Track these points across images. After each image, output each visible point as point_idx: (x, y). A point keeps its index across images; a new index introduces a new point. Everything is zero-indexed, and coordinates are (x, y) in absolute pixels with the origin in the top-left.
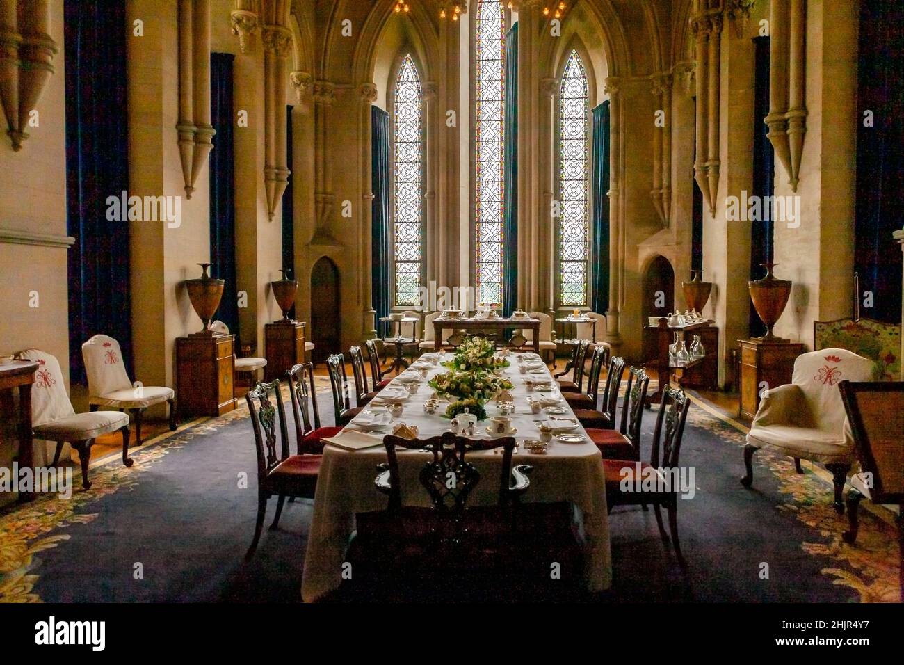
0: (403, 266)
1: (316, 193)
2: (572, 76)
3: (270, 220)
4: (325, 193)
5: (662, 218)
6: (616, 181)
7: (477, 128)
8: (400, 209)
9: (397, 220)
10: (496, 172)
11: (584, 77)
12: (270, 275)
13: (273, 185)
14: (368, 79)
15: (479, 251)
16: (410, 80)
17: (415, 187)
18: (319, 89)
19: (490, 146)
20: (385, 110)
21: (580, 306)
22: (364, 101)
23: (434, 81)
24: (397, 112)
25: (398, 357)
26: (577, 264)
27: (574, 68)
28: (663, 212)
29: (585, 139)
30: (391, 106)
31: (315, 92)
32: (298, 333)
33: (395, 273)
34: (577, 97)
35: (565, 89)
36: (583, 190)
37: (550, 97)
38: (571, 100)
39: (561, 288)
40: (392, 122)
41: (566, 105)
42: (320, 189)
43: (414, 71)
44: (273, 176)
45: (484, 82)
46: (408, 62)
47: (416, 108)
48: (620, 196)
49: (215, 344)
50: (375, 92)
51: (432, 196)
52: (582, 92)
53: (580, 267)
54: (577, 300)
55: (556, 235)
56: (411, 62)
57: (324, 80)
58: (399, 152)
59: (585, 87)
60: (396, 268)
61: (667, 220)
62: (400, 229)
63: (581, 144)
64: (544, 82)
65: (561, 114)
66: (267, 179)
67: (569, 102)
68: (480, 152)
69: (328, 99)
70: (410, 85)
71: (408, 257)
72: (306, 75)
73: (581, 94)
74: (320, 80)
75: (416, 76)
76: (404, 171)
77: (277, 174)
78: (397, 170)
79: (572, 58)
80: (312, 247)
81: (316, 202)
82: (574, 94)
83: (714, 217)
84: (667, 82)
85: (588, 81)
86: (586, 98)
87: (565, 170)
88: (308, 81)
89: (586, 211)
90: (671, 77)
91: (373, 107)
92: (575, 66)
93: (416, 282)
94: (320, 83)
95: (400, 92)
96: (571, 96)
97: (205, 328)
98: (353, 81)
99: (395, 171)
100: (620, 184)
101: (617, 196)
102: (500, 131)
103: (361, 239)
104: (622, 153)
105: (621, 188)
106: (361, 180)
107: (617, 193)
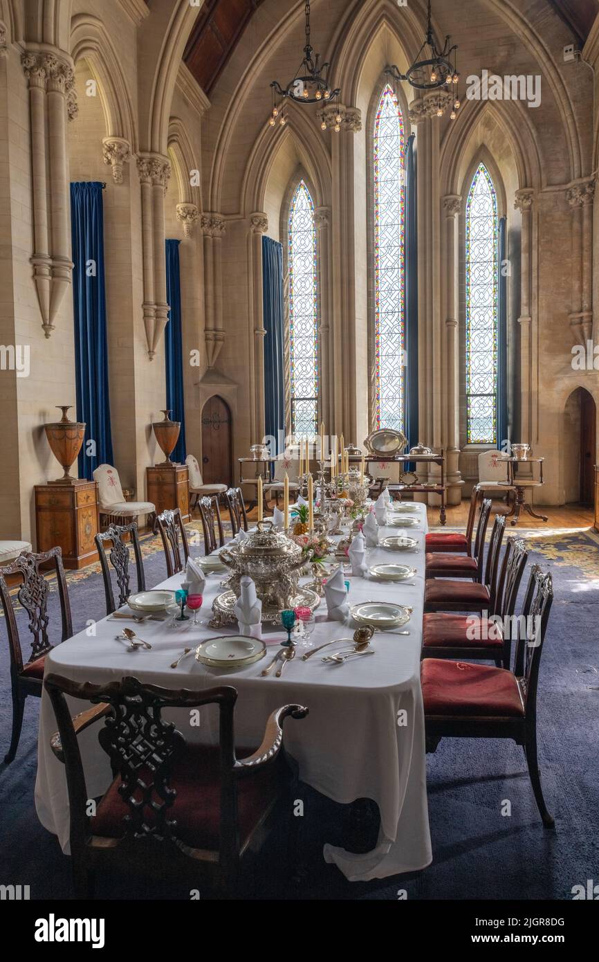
0: (299, 404)
1: (206, 329)
2: (479, 192)
3: (151, 359)
4: (215, 330)
6: (529, 304)
7: (376, 255)
8: (296, 345)
9: (292, 355)
10: (396, 302)
11: (493, 193)
12: (151, 416)
13: (152, 322)
14: (257, 207)
15: (378, 387)
16: (304, 208)
17: (310, 321)
18: (207, 221)
19: (390, 274)
20: (277, 240)
21: (489, 443)
22: (254, 232)
23: (326, 206)
24: (291, 242)
26: (485, 397)
27: (482, 183)
28: (583, 338)
29: (494, 261)
30: (284, 236)
31: (203, 224)
32: (180, 476)
33: (292, 411)
34: (485, 215)
35: (471, 207)
36: (492, 318)
37: (453, 216)
38: (478, 220)
39: (468, 425)
40: (285, 253)
41: (472, 225)
42: (211, 325)
43: (309, 198)
44: (152, 313)
45: (382, 206)
46: (302, 189)
47: (310, 237)
48: (534, 323)
49: (73, 492)
50: (265, 221)
51: (327, 329)
52: (490, 209)
53: (489, 401)
54: (485, 437)
55: (462, 367)
56: (305, 189)
57: (212, 212)
58: (294, 285)
59: (494, 203)
60: (292, 406)
62: (296, 365)
63: (489, 267)
64: (447, 200)
65: (467, 235)
66: (146, 316)
67: (476, 221)
68: (379, 281)
69: (217, 231)
70: (304, 213)
71: (304, 394)
72: (192, 206)
73: (489, 212)
74: (208, 212)
75: (310, 203)
76: (299, 304)
77: (156, 311)
78: (292, 303)
79: (479, 172)
80: (202, 386)
81: (207, 339)
82: (482, 212)
84: (588, 190)
85: (498, 197)
86: (495, 216)
87: (471, 297)
88: (195, 213)
89: (495, 340)
90: (591, 184)
91: (264, 238)
92: (482, 182)
93: (313, 421)
94: (208, 215)
95: (293, 221)
96: (478, 215)
97: (66, 475)
98: (242, 210)
99: (290, 304)
100: (535, 308)
101: (531, 322)
102: (400, 257)
103: (253, 376)
104: (534, 274)
105: (535, 313)
106: (252, 315)
107: (529, 319)
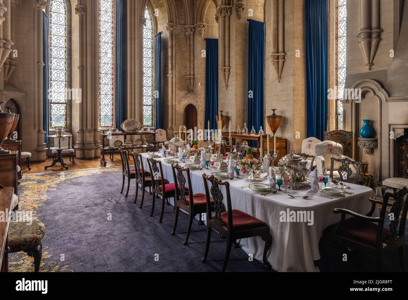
0: (55, 106)
4: (10, 59)
5: (190, 87)
6: (172, 70)
7: (99, 35)
8: (53, 73)
9: (51, 79)
10: (109, 59)
11: (151, 20)
17: (62, 62)
19: (106, 45)
21: (150, 126)
22: (38, 7)
24: (51, 17)
25: (58, 158)
26: (148, 107)
27: (147, 14)
28: (191, 85)
29: (152, 49)
30: (48, 13)
33: (50, 109)
36: (151, 72)
40: (49, 22)
44: (2, 45)
45: (103, 12)
47: (63, 18)
48: (174, 77)
53: (150, 108)
58: (53, 41)
59: (151, 24)
60: (51, 106)
61: (192, 89)
62: (53, 85)
63: (150, 51)
68: (101, 48)
70: (59, 3)
73: (150, 27)
76: (56, 52)
78: (51, 51)
83: (227, 89)
84: (193, 30)
85: (153, 22)
86: (152, 30)
89: (152, 82)
90: (194, 28)
91: (43, 12)
95: (53, 6)
100: (174, 71)
101: (173, 77)
102: (111, 38)
103: (36, 89)
104: (174, 58)
105: (174, 73)
106: (36, 54)
107: (172, 76)
